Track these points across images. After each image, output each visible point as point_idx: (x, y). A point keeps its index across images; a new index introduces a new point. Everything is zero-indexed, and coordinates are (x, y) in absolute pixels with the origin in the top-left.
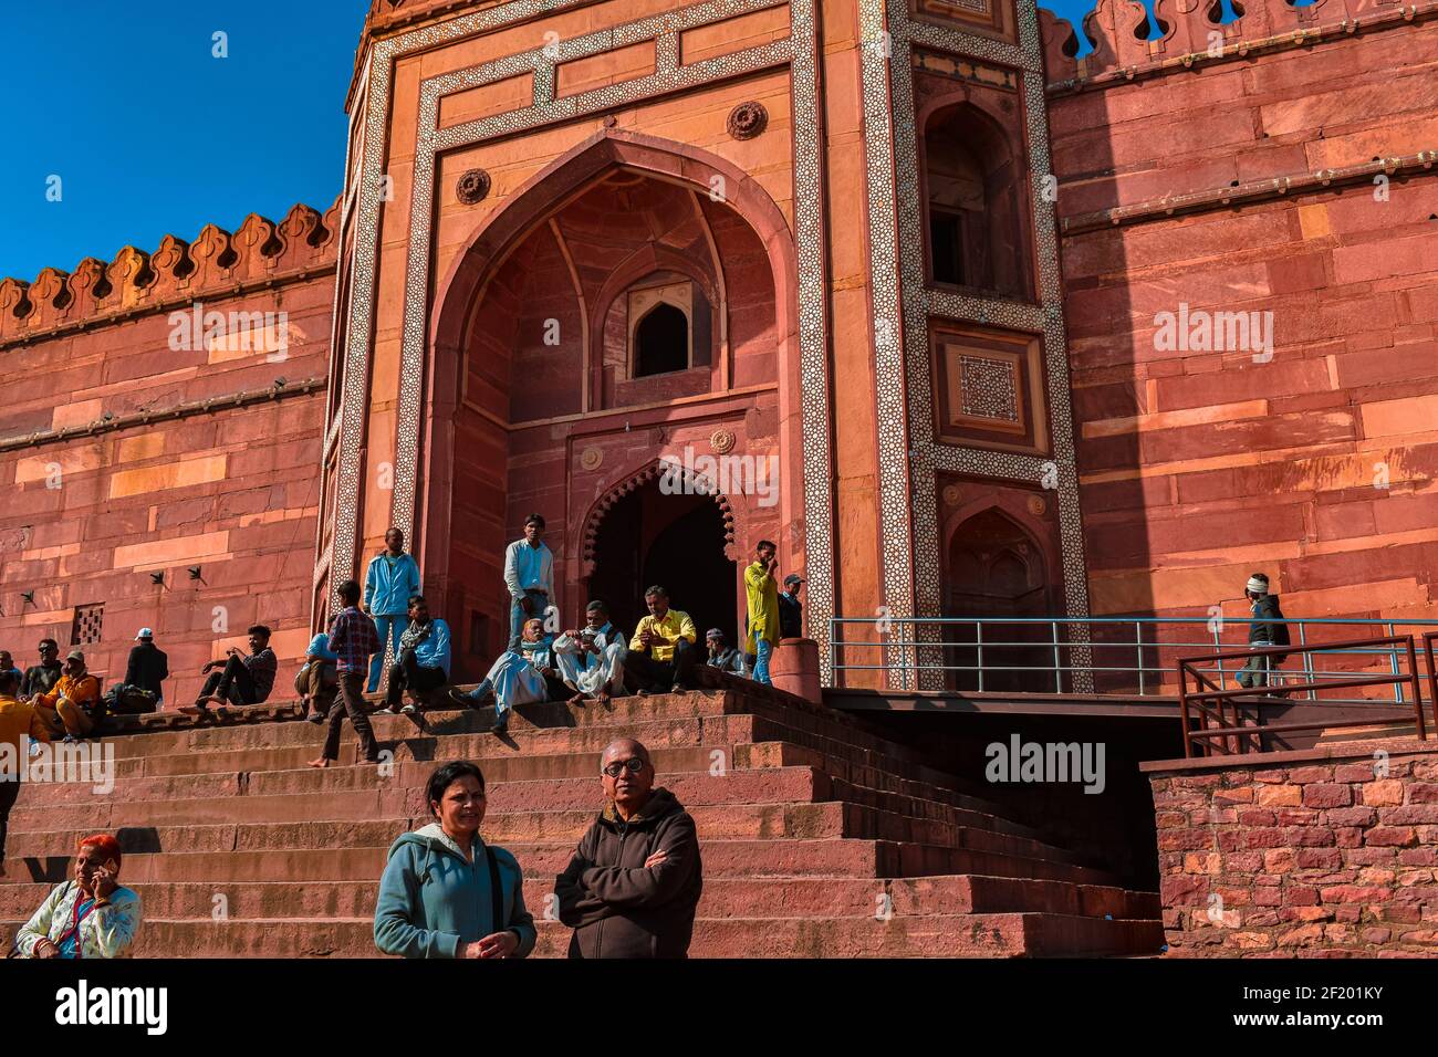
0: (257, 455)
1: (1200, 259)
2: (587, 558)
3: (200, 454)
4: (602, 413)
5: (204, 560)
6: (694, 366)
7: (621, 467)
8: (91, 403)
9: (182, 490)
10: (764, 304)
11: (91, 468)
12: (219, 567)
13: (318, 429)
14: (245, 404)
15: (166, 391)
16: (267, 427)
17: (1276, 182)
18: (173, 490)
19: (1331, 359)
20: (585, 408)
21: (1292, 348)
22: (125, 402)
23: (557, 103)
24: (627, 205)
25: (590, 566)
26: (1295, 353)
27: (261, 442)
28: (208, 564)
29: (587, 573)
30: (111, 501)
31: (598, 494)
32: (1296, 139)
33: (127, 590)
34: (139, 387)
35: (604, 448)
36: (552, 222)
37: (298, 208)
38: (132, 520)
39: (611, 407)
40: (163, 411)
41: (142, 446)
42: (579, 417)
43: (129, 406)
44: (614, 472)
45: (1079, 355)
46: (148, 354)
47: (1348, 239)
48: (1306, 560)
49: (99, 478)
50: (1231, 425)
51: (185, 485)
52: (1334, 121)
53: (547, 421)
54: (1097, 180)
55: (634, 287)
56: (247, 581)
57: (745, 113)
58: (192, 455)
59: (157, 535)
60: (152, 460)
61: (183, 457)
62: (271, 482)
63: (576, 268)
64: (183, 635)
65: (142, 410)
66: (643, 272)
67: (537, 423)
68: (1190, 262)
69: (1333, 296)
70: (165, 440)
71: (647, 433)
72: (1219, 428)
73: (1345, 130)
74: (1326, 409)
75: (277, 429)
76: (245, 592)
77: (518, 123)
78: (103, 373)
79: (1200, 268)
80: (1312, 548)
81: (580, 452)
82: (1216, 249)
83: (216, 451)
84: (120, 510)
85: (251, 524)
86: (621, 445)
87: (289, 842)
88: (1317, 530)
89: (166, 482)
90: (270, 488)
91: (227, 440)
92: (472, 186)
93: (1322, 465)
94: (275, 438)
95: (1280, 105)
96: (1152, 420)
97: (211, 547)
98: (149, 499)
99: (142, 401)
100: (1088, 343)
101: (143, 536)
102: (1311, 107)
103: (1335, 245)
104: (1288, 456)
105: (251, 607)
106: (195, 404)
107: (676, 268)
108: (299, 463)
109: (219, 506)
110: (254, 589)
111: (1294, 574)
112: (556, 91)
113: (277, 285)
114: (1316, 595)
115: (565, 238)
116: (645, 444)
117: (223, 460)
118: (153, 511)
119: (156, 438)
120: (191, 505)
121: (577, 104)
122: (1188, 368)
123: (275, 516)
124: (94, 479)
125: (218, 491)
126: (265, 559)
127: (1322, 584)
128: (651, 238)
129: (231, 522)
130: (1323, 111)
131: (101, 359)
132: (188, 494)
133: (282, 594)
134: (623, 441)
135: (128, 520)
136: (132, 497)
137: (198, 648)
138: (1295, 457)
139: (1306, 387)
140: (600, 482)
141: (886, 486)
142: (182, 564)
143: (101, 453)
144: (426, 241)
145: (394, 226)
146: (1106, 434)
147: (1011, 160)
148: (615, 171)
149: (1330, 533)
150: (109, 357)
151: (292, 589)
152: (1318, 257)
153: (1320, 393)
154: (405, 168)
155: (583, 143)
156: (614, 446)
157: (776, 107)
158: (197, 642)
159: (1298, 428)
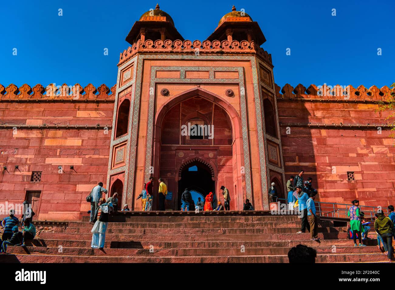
0: (91, 141)
1: (305, 136)
2: (179, 176)
3: (74, 138)
4: (184, 145)
5: (74, 164)
6: (205, 139)
7: (188, 158)
8: (39, 120)
9: (68, 146)
10: (221, 129)
11: (38, 137)
12: (79, 167)
13: (109, 138)
14: (88, 128)
15: (63, 121)
16: (94, 135)
17: (318, 124)
18: (65, 146)
19: (327, 157)
20: (180, 143)
21: (321, 154)
22: (50, 122)
23: (186, 79)
24: (194, 103)
25: (180, 178)
26: (321, 155)
27: (92, 138)
28: (76, 166)
29: (180, 180)
30: (45, 146)
31: (183, 163)
32: (320, 117)
33: (50, 169)
34: (55, 119)
35: (184, 153)
36: (181, 104)
37: (104, 85)
38: (52, 152)
39: (185, 145)
40: (63, 126)
41: (56, 133)
42: (179, 145)
43: (51, 123)
44: (187, 158)
45: (284, 149)
46: (58, 111)
47: (329, 137)
48: (324, 192)
49: (41, 140)
50: (311, 167)
51: (69, 145)
52: (326, 116)
53: (171, 145)
54: (286, 117)
55: (191, 120)
56: (88, 171)
57: (230, 91)
58: (71, 138)
59: (60, 156)
60: (59, 137)
61: (68, 138)
62: (95, 148)
63: (181, 114)
64: (67, 182)
65: (55, 125)
66: (193, 117)
67: (169, 145)
68: (303, 136)
69: (327, 146)
70: (63, 133)
71: (194, 151)
72: (309, 167)
73: (328, 118)
74: (327, 166)
75: (97, 136)
76: (87, 174)
77: (176, 81)
78: (43, 113)
79: (305, 137)
80: (325, 190)
81: (178, 153)
82: (308, 135)
83: (78, 138)
84: (48, 149)
85: (89, 157)
86: (188, 153)
87: (259, 246)
88: (326, 187)
89: (63, 144)
90: (95, 149)
91: (82, 136)
92: (165, 92)
93: (326, 176)
94: (96, 138)
95: (318, 111)
96: (298, 164)
97: (77, 161)
98: (57, 147)
99: (55, 122)
100: (286, 147)
101: (55, 156)
102: (322, 112)
103: (327, 137)
104: (321, 173)
105: (89, 178)
106: (72, 126)
107: (201, 118)
108: (103, 145)
109: (79, 152)
110: (89, 173)
111: (323, 195)
112: (186, 76)
113: (98, 102)
114: (326, 199)
115: (182, 107)
116: (194, 153)
117: (81, 141)
118: (59, 150)
119: (60, 133)
120: (70, 150)
121: (191, 80)
122: (304, 155)
123: (97, 156)
124: (39, 140)
125: (79, 148)
126: (93, 166)
127: (327, 197)
128: (197, 110)
129: (83, 156)
130: (324, 114)
131: (43, 110)
132: (70, 147)
133: (98, 176)
134: (189, 152)
135: (50, 151)
136: (52, 146)
137: (72, 186)
138: (322, 174)
139: (323, 161)
140: (183, 160)
141: (262, 171)
142: (67, 164)
143: (42, 133)
144: (153, 102)
145: (144, 97)
146: (289, 165)
147: (272, 111)
148: (197, 96)
149: (328, 188)
150: (45, 109)
151: (101, 175)
152: (324, 139)
153: (325, 163)
154: (147, 84)
155: (192, 89)
156: (187, 153)
157: (236, 91)
158: (72, 184)
159: (322, 169)
